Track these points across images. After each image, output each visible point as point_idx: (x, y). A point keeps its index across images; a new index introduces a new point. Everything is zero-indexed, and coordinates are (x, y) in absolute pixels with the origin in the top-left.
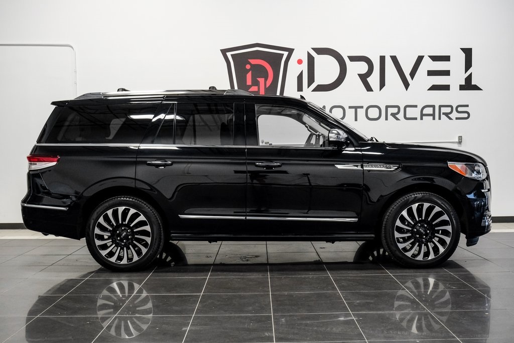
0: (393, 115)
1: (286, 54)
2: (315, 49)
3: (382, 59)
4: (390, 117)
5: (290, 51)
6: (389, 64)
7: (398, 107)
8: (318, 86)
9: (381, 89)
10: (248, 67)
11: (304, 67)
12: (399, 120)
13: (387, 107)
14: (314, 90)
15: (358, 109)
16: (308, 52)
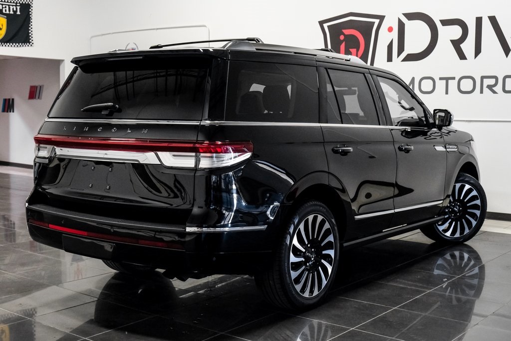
0: (490, 87)
1: (377, 21)
2: (405, 15)
3: (479, 21)
4: (485, 90)
5: (381, 18)
6: (487, 26)
7: (496, 78)
8: (408, 55)
9: (476, 56)
10: (342, 37)
11: (395, 35)
12: (497, 93)
13: (483, 78)
14: (404, 60)
15: (449, 81)
16: (399, 18)
